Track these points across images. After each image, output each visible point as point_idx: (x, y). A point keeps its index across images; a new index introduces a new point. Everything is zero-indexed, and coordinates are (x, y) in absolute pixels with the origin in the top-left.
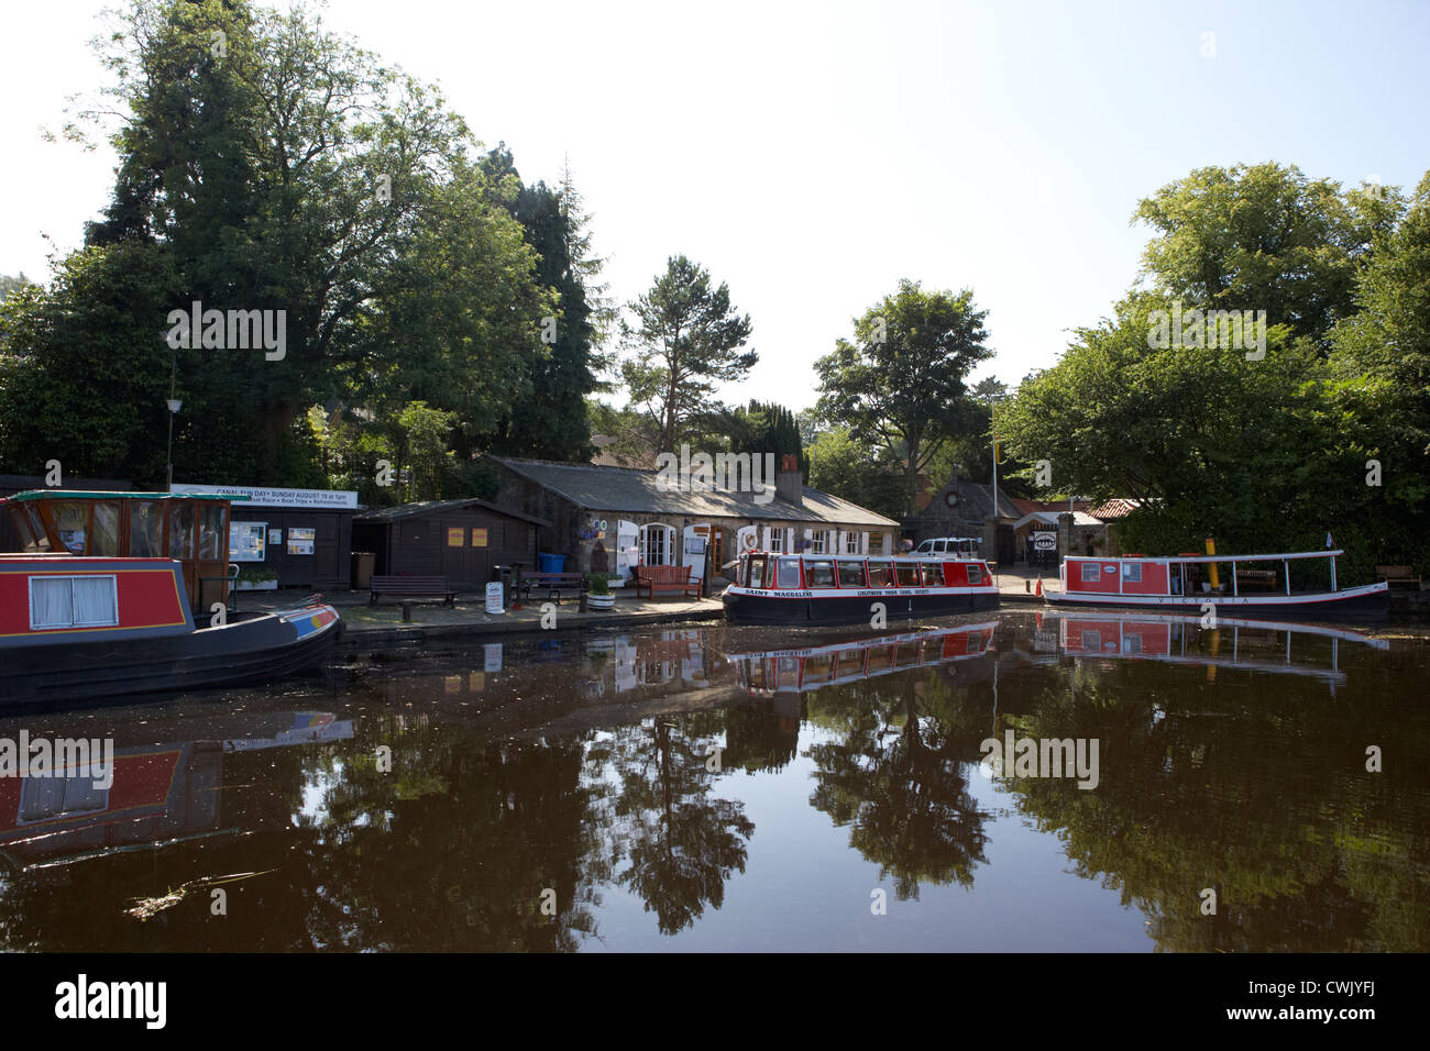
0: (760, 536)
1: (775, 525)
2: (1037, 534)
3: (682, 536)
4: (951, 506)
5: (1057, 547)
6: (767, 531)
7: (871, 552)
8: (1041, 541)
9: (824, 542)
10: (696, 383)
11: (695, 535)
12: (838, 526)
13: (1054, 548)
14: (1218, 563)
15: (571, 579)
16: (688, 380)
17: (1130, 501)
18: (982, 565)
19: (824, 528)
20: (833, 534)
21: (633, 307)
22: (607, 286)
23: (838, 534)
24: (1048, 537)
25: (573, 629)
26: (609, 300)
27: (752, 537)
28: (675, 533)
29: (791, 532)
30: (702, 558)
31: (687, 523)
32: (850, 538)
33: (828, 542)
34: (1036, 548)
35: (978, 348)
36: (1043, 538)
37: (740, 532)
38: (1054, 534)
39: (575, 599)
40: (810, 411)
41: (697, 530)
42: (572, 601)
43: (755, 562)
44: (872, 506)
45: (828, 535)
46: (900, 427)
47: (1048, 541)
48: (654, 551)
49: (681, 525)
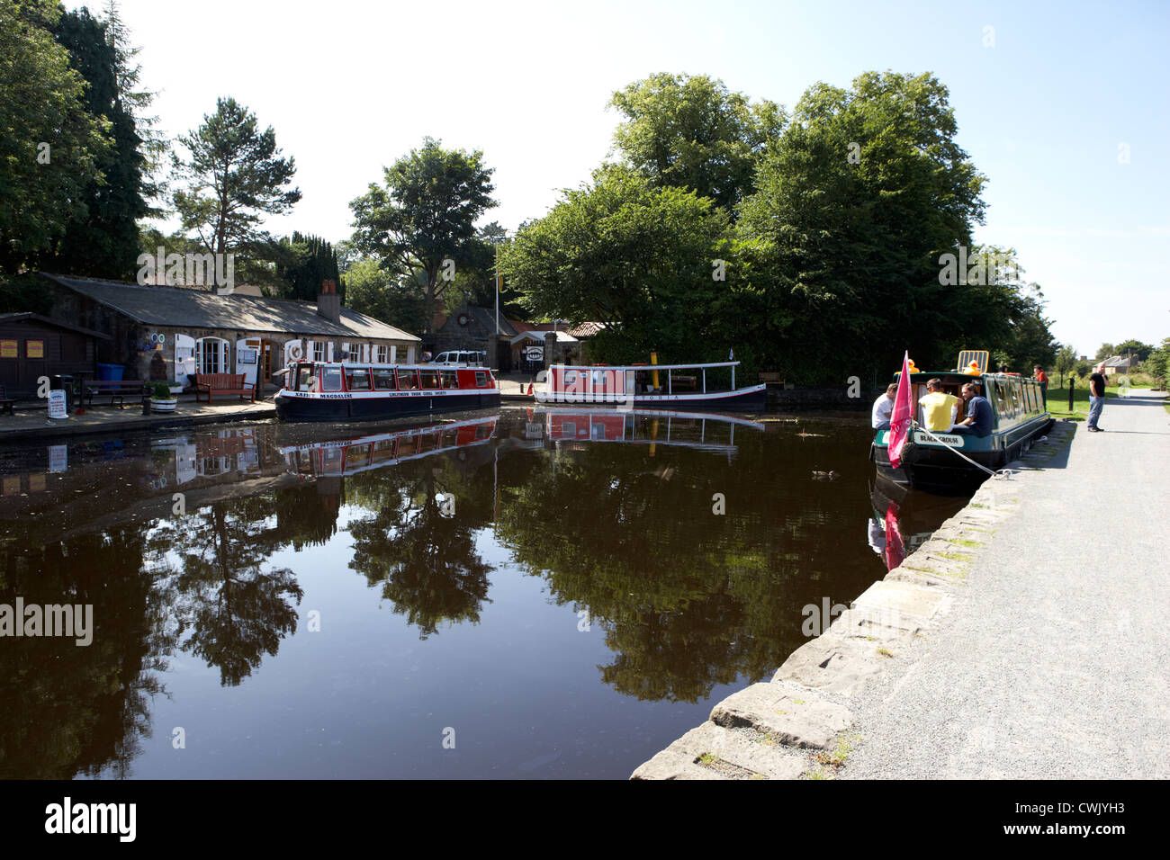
0: (304, 349)
1: (318, 339)
2: (528, 348)
3: (235, 349)
4: (462, 326)
5: (544, 358)
6: (310, 345)
7: (397, 362)
8: (532, 354)
9: (359, 353)
10: (244, 214)
11: (247, 348)
12: (371, 341)
13: (541, 359)
14: (659, 370)
15: (131, 386)
16: (237, 211)
17: (598, 324)
18: (487, 372)
19: (359, 342)
20: (366, 347)
21: (184, 141)
22: (157, 119)
23: (371, 347)
24: (537, 351)
25: (139, 429)
26: (160, 133)
27: (297, 349)
28: (228, 346)
29: (331, 345)
30: (255, 368)
31: (239, 337)
32: (381, 350)
33: (362, 354)
34: (528, 359)
35: (485, 198)
36: (533, 351)
37: (287, 345)
38: (541, 348)
39: (138, 404)
40: (346, 243)
41: (248, 343)
42: (134, 406)
43: (303, 370)
44: (397, 325)
45: (362, 348)
46: (420, 260)
47: (537, 353)
48: (209, 361)
49: (234, 339)
